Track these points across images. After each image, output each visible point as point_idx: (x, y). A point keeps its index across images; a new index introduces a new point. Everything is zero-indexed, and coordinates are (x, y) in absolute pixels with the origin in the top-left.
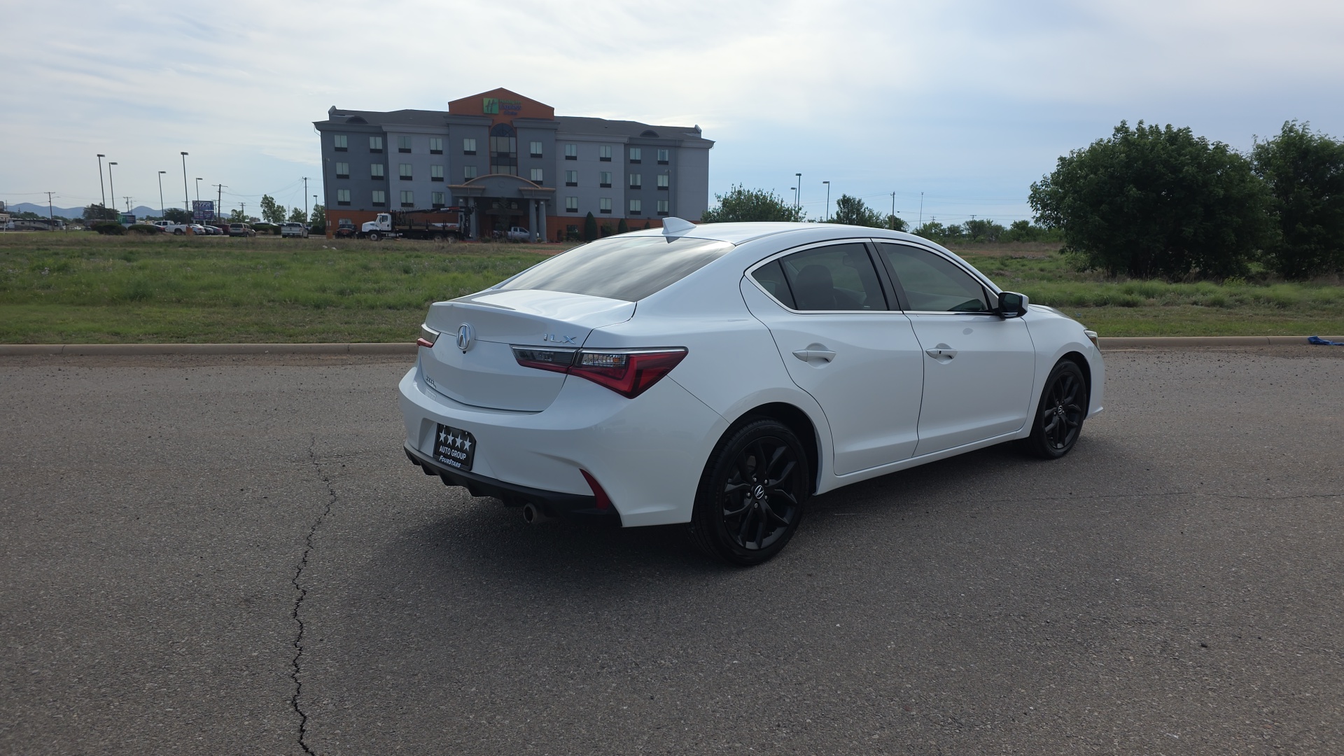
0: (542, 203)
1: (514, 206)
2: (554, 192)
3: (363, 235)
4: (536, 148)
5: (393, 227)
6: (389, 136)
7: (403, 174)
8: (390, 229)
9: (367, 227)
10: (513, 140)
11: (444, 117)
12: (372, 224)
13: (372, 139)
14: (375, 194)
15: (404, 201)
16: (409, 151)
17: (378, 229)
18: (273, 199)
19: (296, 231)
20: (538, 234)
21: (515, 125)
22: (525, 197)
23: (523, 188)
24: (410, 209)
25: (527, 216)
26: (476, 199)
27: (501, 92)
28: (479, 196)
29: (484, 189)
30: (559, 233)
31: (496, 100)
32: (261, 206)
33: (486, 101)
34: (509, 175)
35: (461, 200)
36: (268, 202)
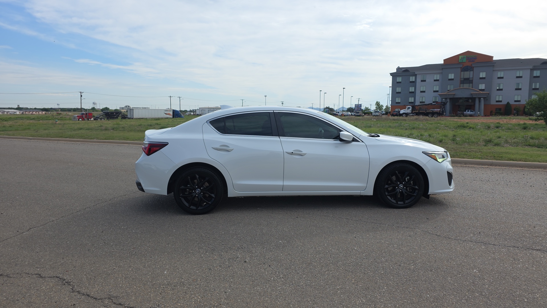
0: (482, 99)
1: (470, 101)
2: (489, 94)
3: (401, 115)
4: (483, 75)
5: (412, 112)
6: (418, 76)
7: (422, 90)
8: (411, 112)
9: (402, 112)
10: (472, 72)
11: (441, 66)
12: (404, 111)
13: (411, 78)
14: (410, 99)
15: (421, 101)
16: (425, 81)
17: (406, 112)
18: (379, 102)
19: (377, 114)
20: (479, 113)
21: (473, 66)
22: (474, 97)
23: (473, 93)
24: (423, 104)
25: (474, 105)
26: (450, 99)
27: (468, 53)
28: (452, 97)
29: (454, 94)
30: (491, 112)
31: (465, 56)
32: (375, 105)
33: (460, 57)
34: (469, 88)
35: (444, 99)
36: (378, 104)
